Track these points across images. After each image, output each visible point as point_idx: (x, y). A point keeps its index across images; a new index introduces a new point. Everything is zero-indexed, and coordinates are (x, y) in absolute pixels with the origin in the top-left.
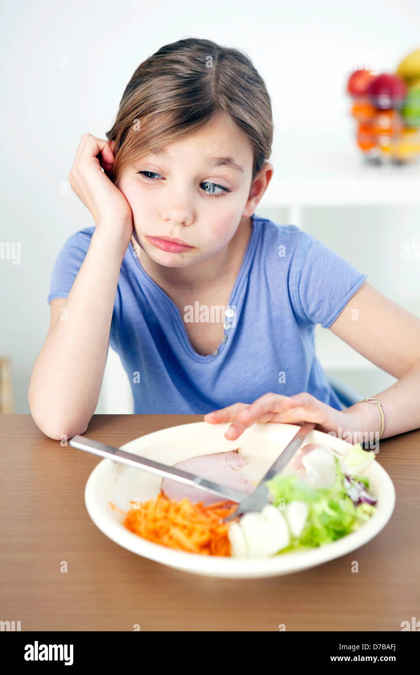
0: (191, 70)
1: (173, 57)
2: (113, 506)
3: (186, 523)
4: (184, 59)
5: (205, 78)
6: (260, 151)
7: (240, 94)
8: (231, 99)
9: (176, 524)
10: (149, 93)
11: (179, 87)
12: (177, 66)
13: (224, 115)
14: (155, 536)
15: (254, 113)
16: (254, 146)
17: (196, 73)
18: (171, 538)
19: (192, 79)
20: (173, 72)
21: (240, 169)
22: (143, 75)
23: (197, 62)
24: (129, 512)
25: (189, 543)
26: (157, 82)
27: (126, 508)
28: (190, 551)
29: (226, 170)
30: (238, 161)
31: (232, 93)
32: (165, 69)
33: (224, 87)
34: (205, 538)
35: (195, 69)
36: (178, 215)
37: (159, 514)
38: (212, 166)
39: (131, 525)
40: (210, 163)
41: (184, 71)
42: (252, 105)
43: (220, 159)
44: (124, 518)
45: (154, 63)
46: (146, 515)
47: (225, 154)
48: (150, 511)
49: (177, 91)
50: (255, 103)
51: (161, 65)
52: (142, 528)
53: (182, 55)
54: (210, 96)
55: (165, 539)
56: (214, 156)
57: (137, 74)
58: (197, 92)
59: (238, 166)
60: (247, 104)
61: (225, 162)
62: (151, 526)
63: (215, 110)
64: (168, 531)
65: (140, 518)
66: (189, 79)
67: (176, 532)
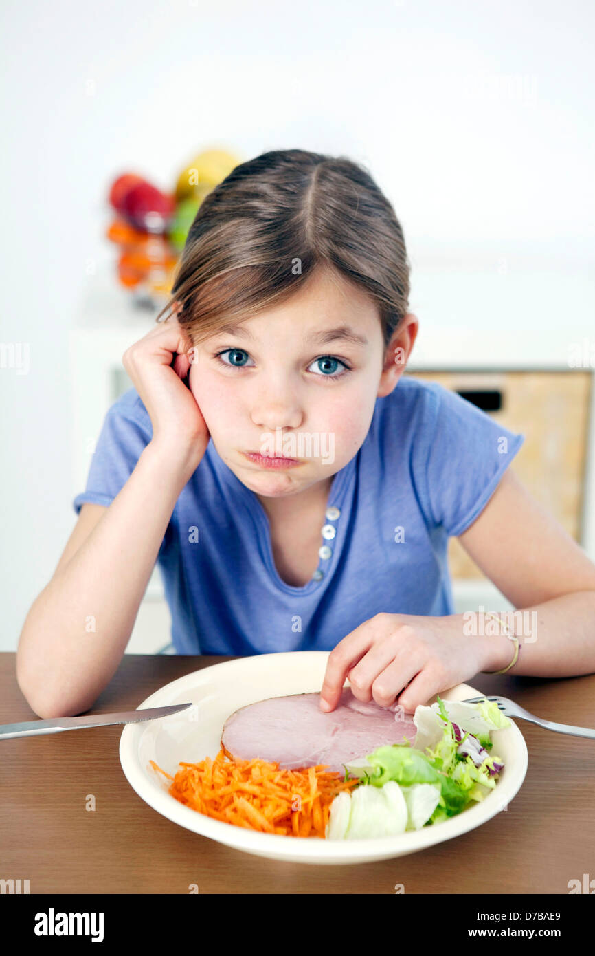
0: (275, 207)
1: (250, 185)
2: (155, 767)
3: (255, 789)
4: (264, 188)
5: (296, 218)
6: (390, 310)
7: (352, 233)
8: (336, 243)
9: (241, 792)
10: (217, 245)
11: (259, 234)
12: (256, 203)
13: (328, 270)
14: (214, 808)
15: (374, 258)
16: (381, 305)
17: (282, 210)
18: (235, 810)
19: (277, 220)
20: (249, 212)
21: (361, 340)
22: (209, 216)
23: (284, 192)
24: (177, 776)
25: (260, 819)
26: (226, 228)
27: (174, 770)
28: (263, 830)
29: (340, 347)
30: (357, 330)
31: (339, 236)
32: (239, 208)
33: (326, 227)
34: (282, 811)
35: (281, 205)
36: (275, 417)
37: (219, 778)
38: (319, 344)
39: (180, 792)
40: (316, 340)
41: (266, 209)
42: (371, 247)
43: (332, 332)
44: (169, 783)
45: (224, 198)
46: (200, 780)
47: (335, 325)
48: (207, 775)
49: (258, 241)
50: (377, 241)
51: (234, 200)
52: (196, 798)
53: (262, 185)
54: (305, 242)
55: (229, 812)
56: (319, 330)
57: (202, 215)
58: (284, 240)
59: (357, 337)
60: (363, 246)
61: (339, 334)
62: (209, 795)
63: (314, 264)
64: (231, 801)
65: (193, 784)
66: (272, 222)
67: (241, 802)
